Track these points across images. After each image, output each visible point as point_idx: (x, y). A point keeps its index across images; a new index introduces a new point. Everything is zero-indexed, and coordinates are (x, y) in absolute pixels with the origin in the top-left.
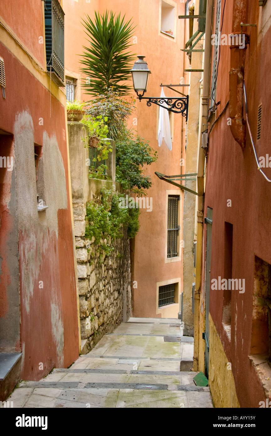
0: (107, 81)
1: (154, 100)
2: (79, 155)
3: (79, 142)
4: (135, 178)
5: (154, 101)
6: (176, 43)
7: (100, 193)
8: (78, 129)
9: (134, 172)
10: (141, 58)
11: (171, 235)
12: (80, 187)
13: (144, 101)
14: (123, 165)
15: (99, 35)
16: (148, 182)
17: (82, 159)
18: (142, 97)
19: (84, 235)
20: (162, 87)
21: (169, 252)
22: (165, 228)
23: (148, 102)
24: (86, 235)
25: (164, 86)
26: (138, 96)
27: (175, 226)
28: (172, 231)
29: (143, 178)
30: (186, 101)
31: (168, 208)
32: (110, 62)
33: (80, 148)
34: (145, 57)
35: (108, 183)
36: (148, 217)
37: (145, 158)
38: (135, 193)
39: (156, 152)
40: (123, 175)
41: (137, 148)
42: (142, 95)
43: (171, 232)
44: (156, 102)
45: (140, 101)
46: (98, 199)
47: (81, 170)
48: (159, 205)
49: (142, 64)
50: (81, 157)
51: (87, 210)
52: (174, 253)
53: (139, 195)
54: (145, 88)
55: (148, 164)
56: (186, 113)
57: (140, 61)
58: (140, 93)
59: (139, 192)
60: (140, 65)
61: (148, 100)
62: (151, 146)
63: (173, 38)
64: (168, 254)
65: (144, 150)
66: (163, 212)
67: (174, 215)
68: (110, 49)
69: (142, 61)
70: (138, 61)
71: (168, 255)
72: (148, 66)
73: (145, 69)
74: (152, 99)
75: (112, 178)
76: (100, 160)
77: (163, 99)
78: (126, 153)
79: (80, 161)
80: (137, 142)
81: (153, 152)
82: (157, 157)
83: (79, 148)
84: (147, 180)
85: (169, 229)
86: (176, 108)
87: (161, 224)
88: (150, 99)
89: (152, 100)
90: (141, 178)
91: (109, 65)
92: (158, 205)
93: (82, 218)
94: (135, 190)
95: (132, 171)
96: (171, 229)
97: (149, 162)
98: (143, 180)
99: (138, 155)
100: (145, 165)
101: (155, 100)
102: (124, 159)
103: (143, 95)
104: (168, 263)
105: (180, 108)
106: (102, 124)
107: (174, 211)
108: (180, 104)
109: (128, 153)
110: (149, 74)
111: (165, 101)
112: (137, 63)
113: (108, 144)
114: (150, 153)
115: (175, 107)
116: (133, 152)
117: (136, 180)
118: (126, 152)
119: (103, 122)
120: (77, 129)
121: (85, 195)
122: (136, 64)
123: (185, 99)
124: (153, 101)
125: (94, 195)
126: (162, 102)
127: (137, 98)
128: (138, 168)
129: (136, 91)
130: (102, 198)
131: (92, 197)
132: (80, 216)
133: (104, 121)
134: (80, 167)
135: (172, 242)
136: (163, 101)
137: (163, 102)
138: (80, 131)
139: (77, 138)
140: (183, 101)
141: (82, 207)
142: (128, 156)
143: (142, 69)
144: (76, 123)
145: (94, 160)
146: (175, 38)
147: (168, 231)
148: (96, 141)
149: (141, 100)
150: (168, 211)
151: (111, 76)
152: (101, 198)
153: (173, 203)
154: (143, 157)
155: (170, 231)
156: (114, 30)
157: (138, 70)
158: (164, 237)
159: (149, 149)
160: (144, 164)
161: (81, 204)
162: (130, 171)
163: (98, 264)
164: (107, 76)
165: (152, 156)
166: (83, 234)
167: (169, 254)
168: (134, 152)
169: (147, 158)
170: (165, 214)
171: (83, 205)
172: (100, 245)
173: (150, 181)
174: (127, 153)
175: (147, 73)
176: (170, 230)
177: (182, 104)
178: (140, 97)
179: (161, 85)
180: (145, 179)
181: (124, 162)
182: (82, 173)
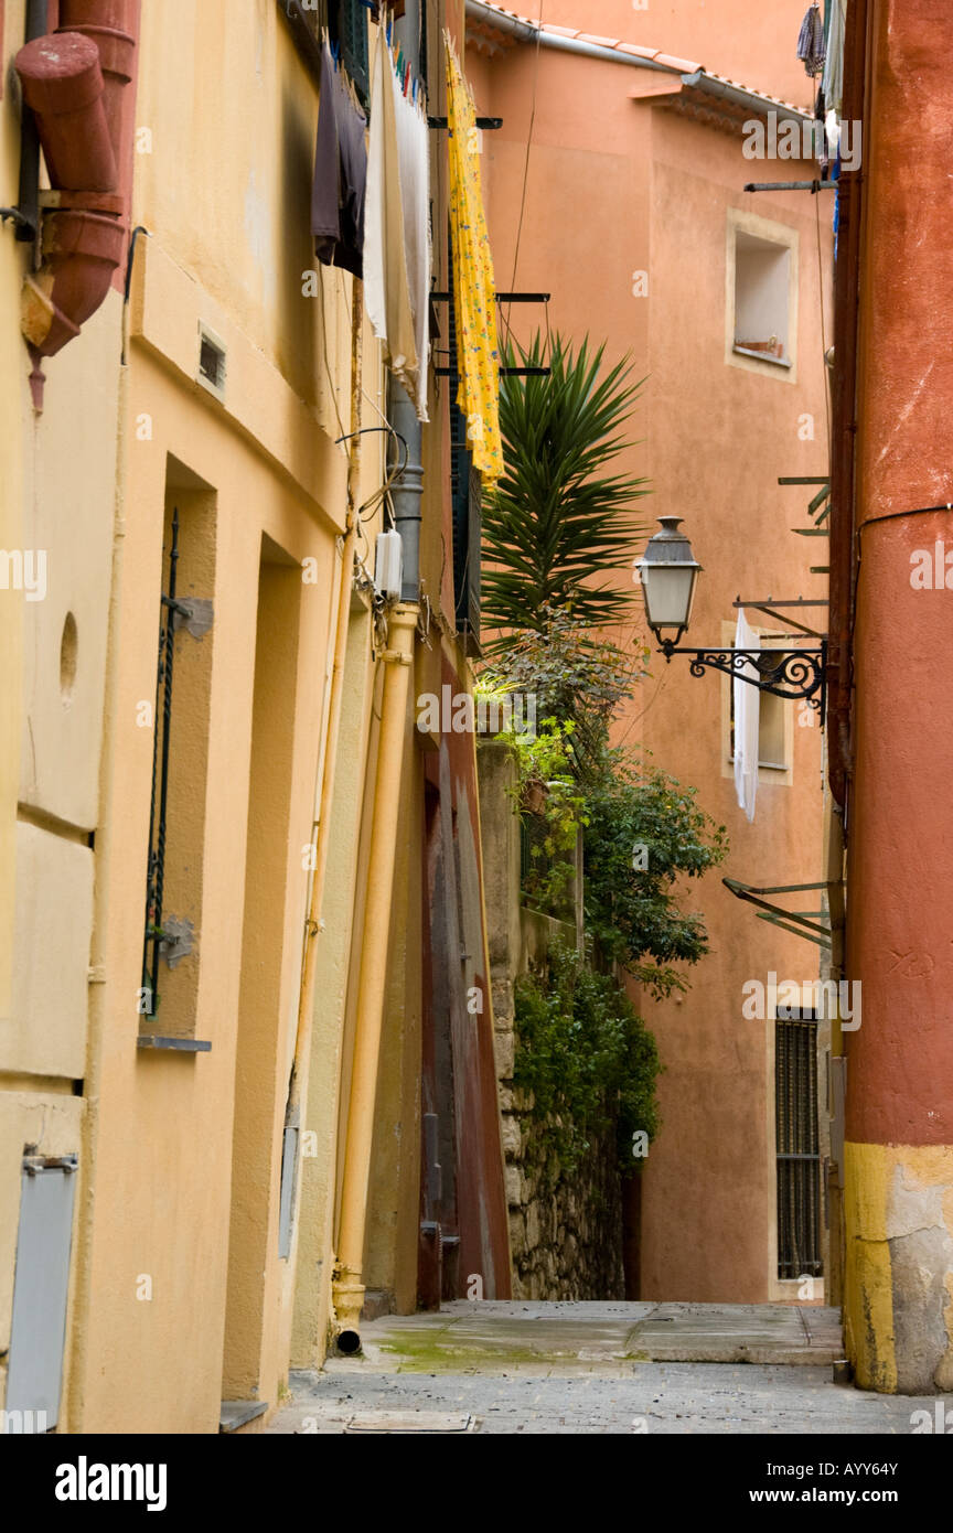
0: (541, 573)
1: (714, 658)
2: (497, 836)
3: (498, 796)
4: (650, 922)
5: (714, 661)
6: (798, 386)
7: (545, 958)
8: (494, 761)
9: (643, 898)
10: (670, 524)
11: (792, 1179)
12: (499, 929)
13: (682, 662)
14: (603, 874)
15: (511, 417)
16: (694, 936)
17: (504, 846)
18: (675, 647)
19: (511, 1076)
20: (741, 610)
21: (784, 1253)
22: (766, 1147)
23: (694, 663)
24: (515, 1075)
25: (744, 605)
26: (662, 643)
27: (808, 1142)
28: (796, 1162)
29: (675, 922)
30: (820, 659)
31: (777, 1063)
32: (553, 511)
33: (499, 816)
34: (682, 521)
35: (564, 929)
36: (693, 1095)
37: (682, 849)
38: (644, 980)
39: (722, 829)
40: (605, 908)
41: (654, 813)
42: (673, 640)
43: (792, 1169)
44: (719, 665)
45: (668, 661)
46: (542, 975)
47: (503, 880)
48: (737, 1046)
49: (674, 544)
50: (503, 841)
51: (517, 1001)
52: (809, 1259)
53: (657, 989)
54: (683, 620)
55: (692, 874)
56: (819, 698)
57: (667, 535)
58: (669, 634)
59: (661, 977)
60: (666, 548)
61: (694, 657)
62: (704, 805)
63: (786, 368)
64: (779, 1260)
65: (678, 823)
66: (755, 1078)
67: (802, 1095)
68: (552, 463)
69: (672, 535)
70: (661, 534)
71: (780, 1267)
72: (692, 549)
73: (685, 560)
74: (706, 655)
75: (574, 917)
76: (551, 851)
77: (742, 653)
78: (612, 830)
79: (498, 853)
80: (655, 791)
81: (710, 830)
82: (726, 848)
83: (496, 815)
84: (690, 931)
85: (783, 1156)
86: (788, 681)
87: (749, 1125)
88: (701, 653)
89: (708, 657)
90: (669, 921)
91: (550, 521)
92: (733, 1046)
93: (506, 1024)
94: (645, 971)
95: (637, 895)
96: (792, 1156)
97: (696, 865)
98: (677, 930)
99: (657, 838)
100: (682, 876)
101: (717, 655)
102: (607, 855)
103: (677, 642)
104: (782, 1301)
105: (800, 683)
106: (556, 740)
107: (802, 1076)
108: (799, 670)
109: (620, 832)
110: (696, 574)
111: (751, 660)
112: (658, 541)
113: (578, 804)
114: (699, 833)
115: (783, 680)
116: (637, 828)
117: (652, 928)
118: (612, 826)
119: (559, 736)
120: (491, 761)
121: (514, 955)
122: (653, 544)
123: (815, 655)
124: (711, 660)
125: (532, 960)
126: (740, 663)
127: (658, 651)
128: (656, 887)
129: (655, 627)
130: (551, 975)
131: (527, 967)
132: (501, 1018)
133: (563, 733)
134: (500, 873)
135: (797, 1210)
136: (744, 659)
137: (744, 663)
138: (499, 765)
139: (492, 786)
140: (809, 659)
141: (506, 989)
142: (621, 841)
143: (675, 560)
144: (486, 744)
145: (536, 852)
146: (793, 370)
147: (779, 1162)
148: (538, 791)
149: (671, 658)
150: (777, 1076)
151: (557, 556)
152: (547, 974)
153: (797, 1042)
154: (674, 845)
155: (788, 1162)
156: (564, 398)
157: (662, 564)
158: (762, 1186)
159: (698, 817)
160: (677, 873)
161: (503, 981)
162: (630, 897)
163: (542, 1187)
164: (541, 558)
165: (706, 844)
166: (508, 1071)
167: (787, 1263)
168: (640, 828)
169: (690, 849)
170: (763, 1085)
171: (509, 983)
172: (546, 1127)
173: (701, 934)
174: (616, 831)
175: (690, 572)
176: (788, 1156)
177: (805, 669)
178: (669, 649)
179: (735, 601)
180: (684, 925)
181: (606, 864)
182: (507, 888)
